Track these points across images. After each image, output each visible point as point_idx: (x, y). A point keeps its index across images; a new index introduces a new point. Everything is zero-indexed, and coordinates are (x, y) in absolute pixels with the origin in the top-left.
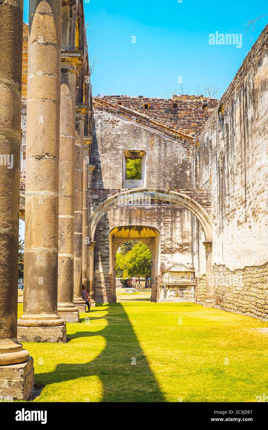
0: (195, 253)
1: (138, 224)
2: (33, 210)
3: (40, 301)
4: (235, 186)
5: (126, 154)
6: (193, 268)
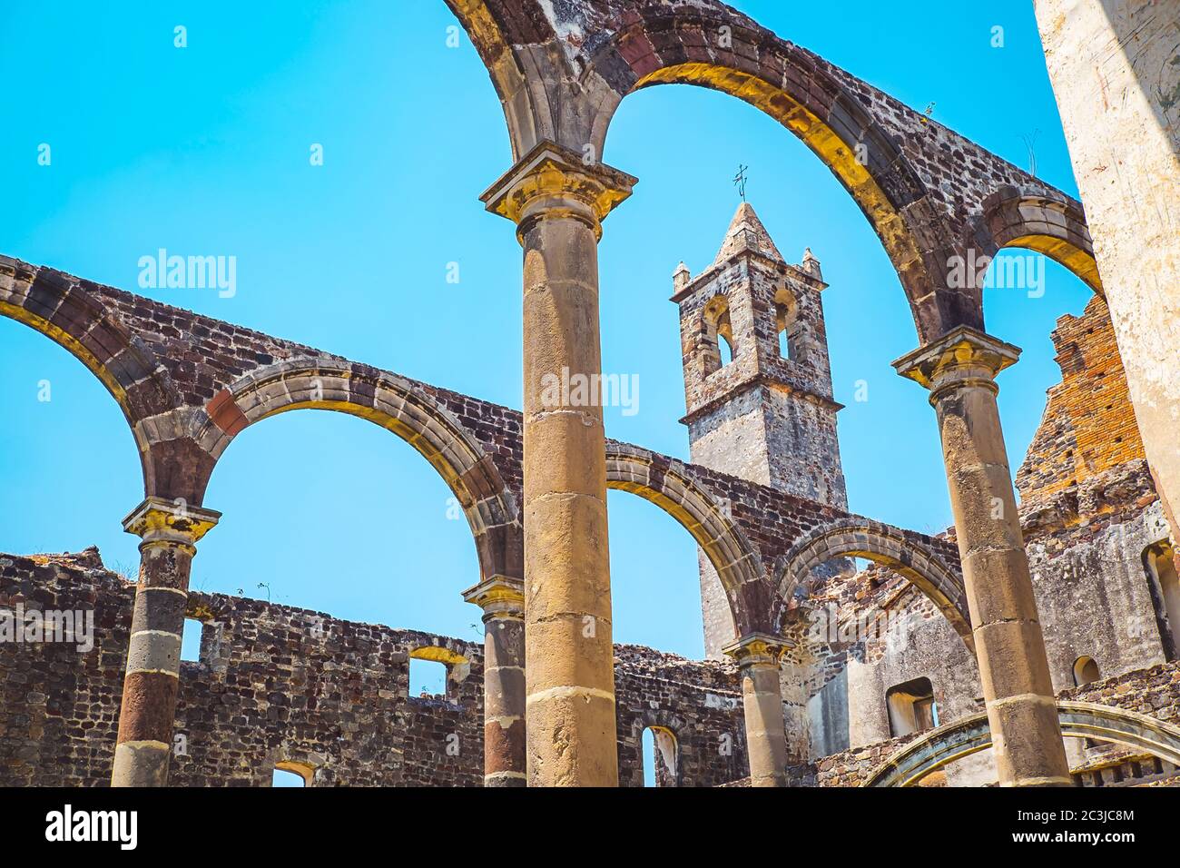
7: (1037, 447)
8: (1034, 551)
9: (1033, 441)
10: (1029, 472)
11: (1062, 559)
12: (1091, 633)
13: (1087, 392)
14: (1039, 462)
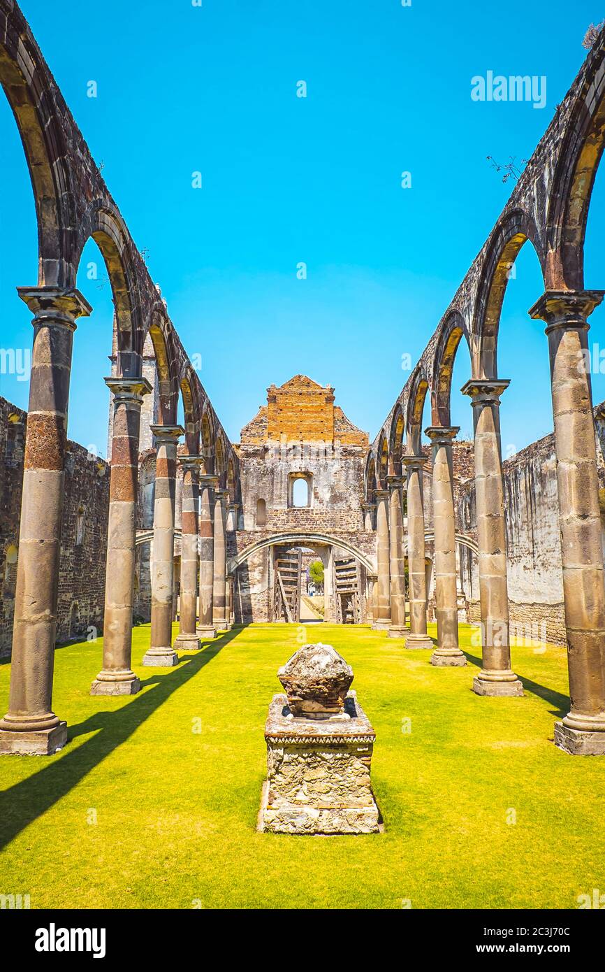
0: (465, 580)
2: (444, 585)
3: (451, 641)
4: (521, 538)
6: (463, 593)
7: (252, 424)
8: (253, 461)
9: (251, 421)
10: (247, 430)
11: (262, 467)
12: (266, 492)
13: (275, 413)
14: (252, 429)
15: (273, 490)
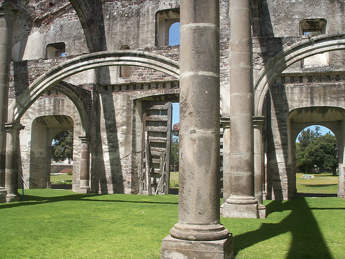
1: (322, 105)
5: (304, 26)
8: (117, 4)
11: (126, 9)
15: (138, 34)
